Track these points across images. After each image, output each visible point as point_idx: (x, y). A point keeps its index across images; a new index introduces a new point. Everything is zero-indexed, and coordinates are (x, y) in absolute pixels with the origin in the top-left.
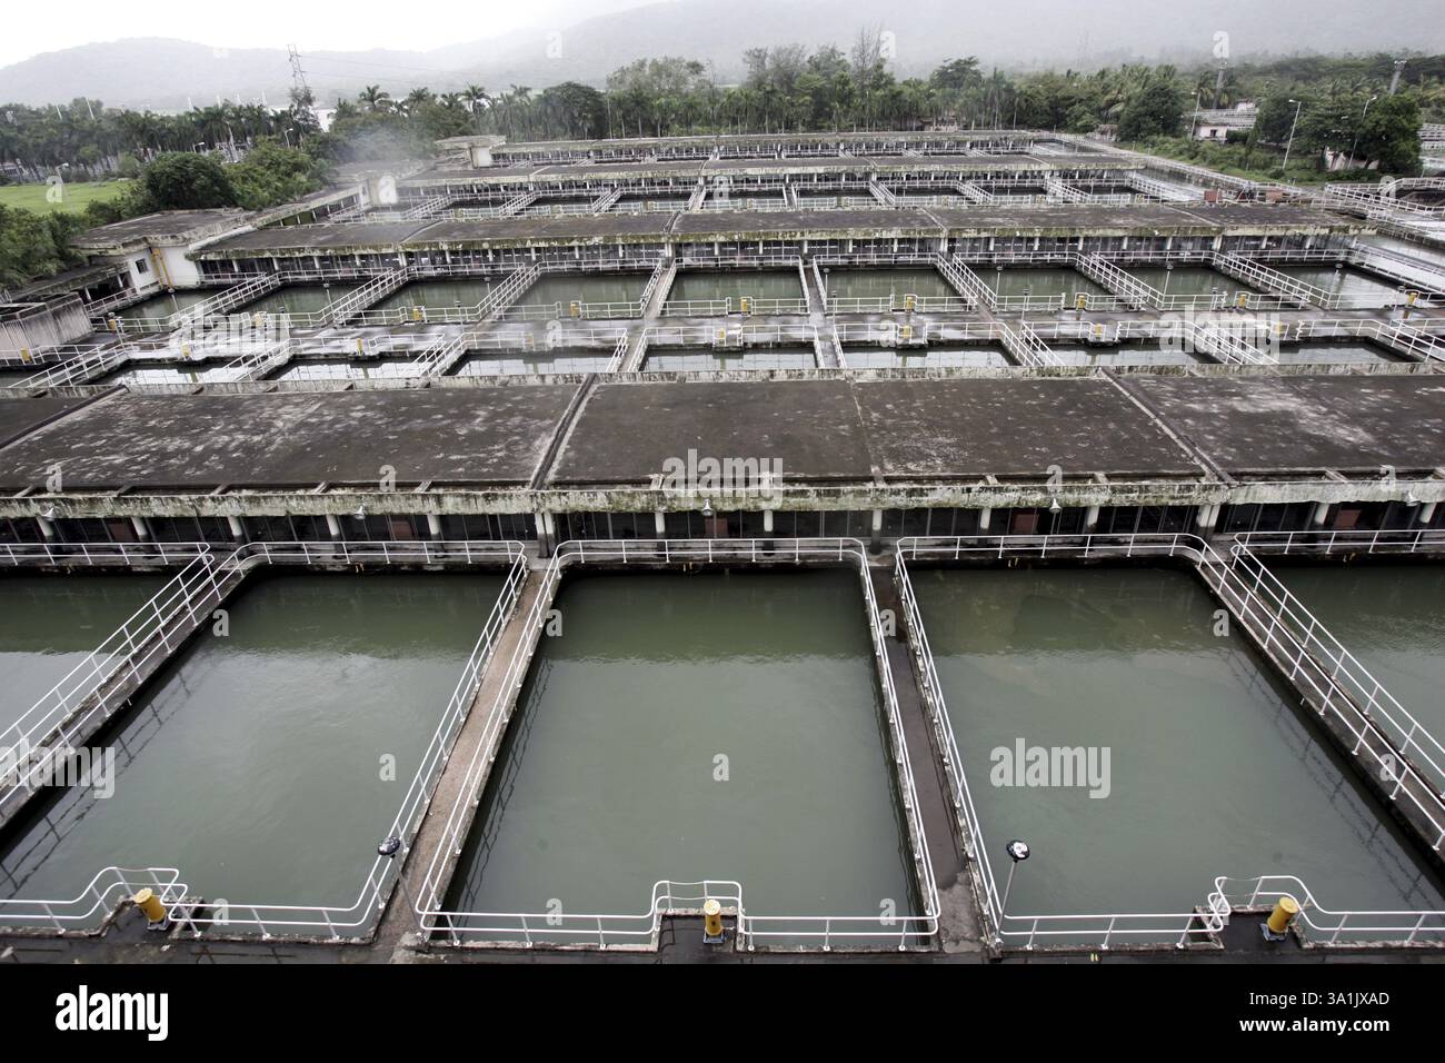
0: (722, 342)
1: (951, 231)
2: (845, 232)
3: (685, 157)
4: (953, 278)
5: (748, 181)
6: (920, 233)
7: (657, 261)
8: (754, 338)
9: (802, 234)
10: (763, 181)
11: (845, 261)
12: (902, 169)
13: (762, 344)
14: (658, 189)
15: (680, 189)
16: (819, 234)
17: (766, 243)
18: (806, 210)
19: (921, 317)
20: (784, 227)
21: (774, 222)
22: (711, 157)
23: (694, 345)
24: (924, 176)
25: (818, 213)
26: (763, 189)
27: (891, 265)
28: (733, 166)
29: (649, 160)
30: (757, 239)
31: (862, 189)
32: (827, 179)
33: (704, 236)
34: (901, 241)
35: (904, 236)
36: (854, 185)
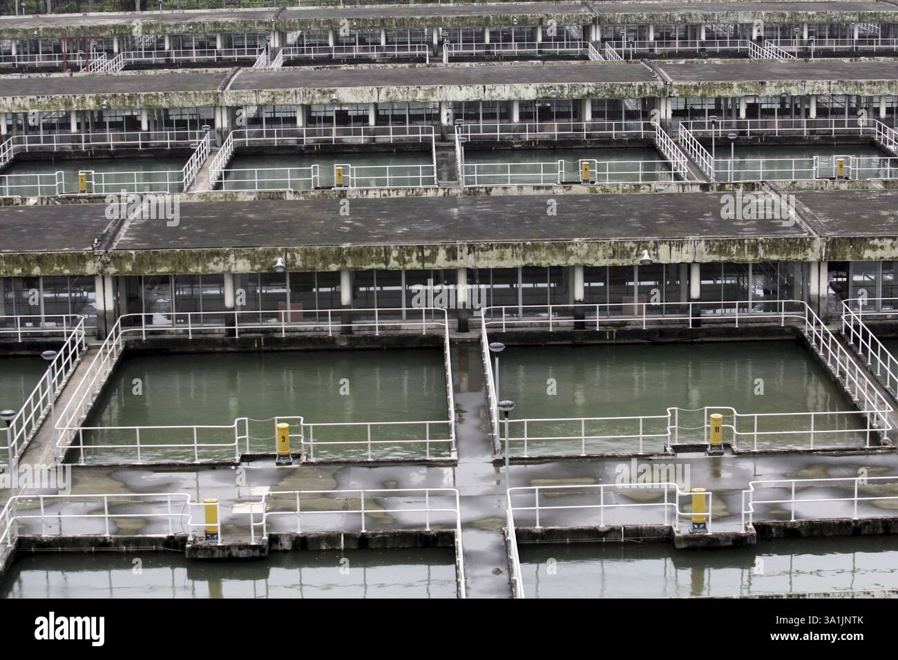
0: (210, 535)
1: (833, 244)
2: (562, 247)
3: (194, 57)
4: (839, 361)
5: (343, 118)
6: (754, 249)
7: (74, 322)
8: (298, 523)
9: (452, 254)
10: (381, 119)
11: (567, 322)
12: (736, 92)
13: (319, 539)
14: (111, 139)
15: (168, 139)
16: (495, 253)
17: (360, 278)
18: (472, 193)
19: (747, 465)
20: (405, 236)
21: (384, 222)
22: (262, 59)
23: (138, 542)
24: (790, 107)
25: (502, 201)
26: (381, 139)
27: (683, 332)
28: (307, 81)
29: (104, 66)
30: (333, 267)
31: (635, 140)
32: (545, 114)
33: (198, 258)
34: (708, 270)
35: (715, 258)
36: (616, 130)
